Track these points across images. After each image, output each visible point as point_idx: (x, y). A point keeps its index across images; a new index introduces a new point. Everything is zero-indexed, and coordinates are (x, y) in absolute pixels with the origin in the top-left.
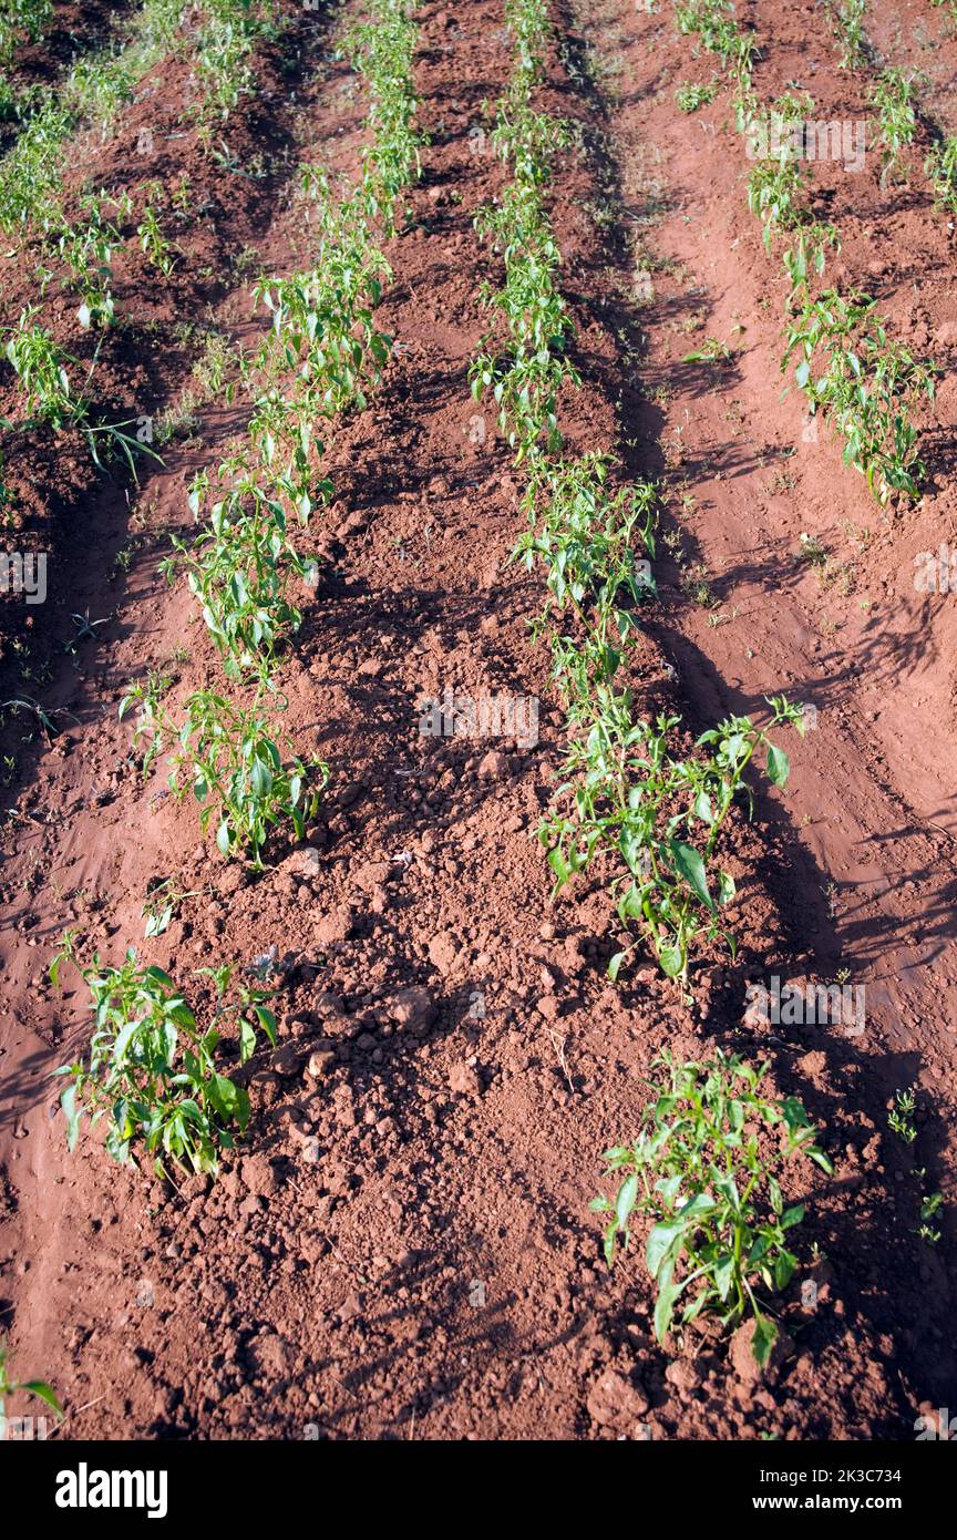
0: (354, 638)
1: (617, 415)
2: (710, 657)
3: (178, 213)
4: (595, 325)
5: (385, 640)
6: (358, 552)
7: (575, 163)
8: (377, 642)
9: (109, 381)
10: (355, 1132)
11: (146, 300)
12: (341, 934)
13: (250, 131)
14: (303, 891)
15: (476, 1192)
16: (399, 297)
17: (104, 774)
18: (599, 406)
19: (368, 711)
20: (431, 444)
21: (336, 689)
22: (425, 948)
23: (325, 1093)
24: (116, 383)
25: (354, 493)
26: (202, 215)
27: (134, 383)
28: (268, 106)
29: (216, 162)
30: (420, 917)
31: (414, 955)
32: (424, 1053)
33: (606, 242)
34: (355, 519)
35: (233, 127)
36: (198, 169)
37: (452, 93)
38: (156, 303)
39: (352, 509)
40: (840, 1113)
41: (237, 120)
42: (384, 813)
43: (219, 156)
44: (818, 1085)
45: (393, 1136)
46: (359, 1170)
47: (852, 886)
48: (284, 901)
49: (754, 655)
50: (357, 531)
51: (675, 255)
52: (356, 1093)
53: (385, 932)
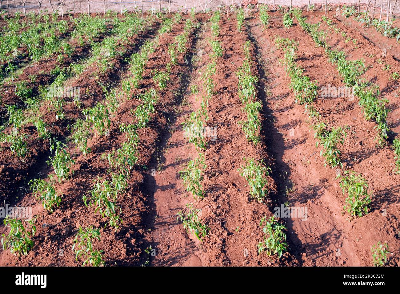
0: (84, 175)
1: (158, 135)
2: (156, 180)
3: (86, 95)
4: (163, 117)
5: (90, 176)
6: (94, 161)
7: (177, 82)
8: (88, 176)
9: (59, 130)
10: (50, 248)
11: (73, 114)
12: (60, 221)
13: (109, 77)
14: (57, 215)
15: (66, 257)
16: (123, 112)
17: (34, 200)
18: (155, 133)
19: (79, 187)
20: (117, 141)
21: (74, 183)
22: (75, 224)
23: (47, 243)
24: (60, 130)
25: (96, 150)
26: (91, 96)
27: (64, 130)
28: (115, 71)
29: (98, 84)
30: (76, 219)
31: (73, 225)
32: (67, 238)
33: (176, 100)
34: (94, 155)
35: (105, 76)
36: (94, 85)
37: (156, 67)
38: (75, 114)
39: (94, 153)
40: (135, 248)
41: (106, 74)
42: (77, 204)
43: (99, 83)
44: (133, 244)
45: (56, 249)
46: (49, 253)
47: (162, 217)
48: (53, 216)
49: (164, 179)
50: (94, 157)
51: (192, 102)
52: (52, 243)
53: (69, 221)
